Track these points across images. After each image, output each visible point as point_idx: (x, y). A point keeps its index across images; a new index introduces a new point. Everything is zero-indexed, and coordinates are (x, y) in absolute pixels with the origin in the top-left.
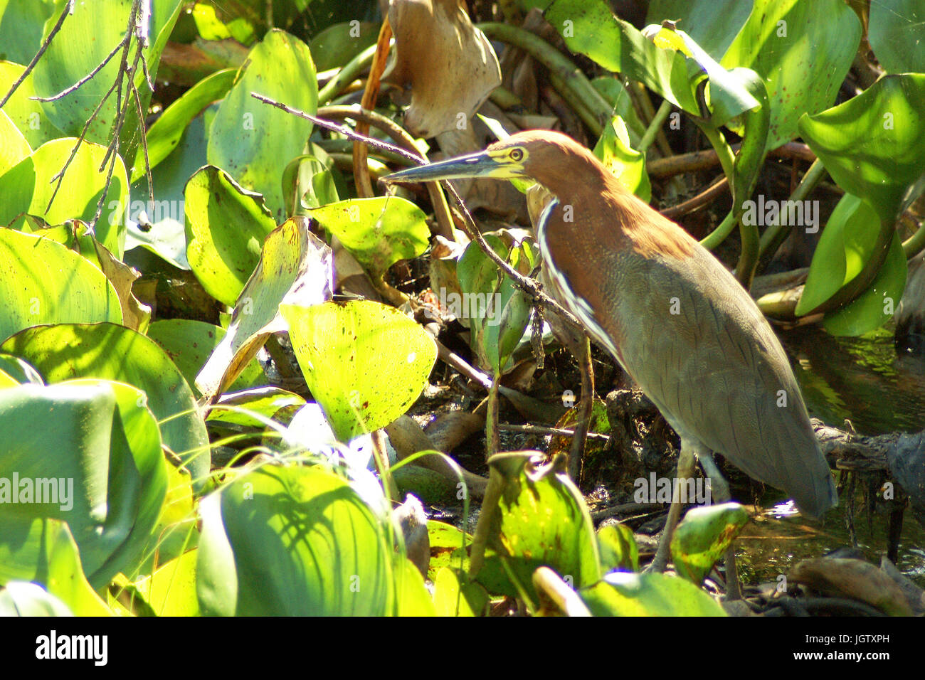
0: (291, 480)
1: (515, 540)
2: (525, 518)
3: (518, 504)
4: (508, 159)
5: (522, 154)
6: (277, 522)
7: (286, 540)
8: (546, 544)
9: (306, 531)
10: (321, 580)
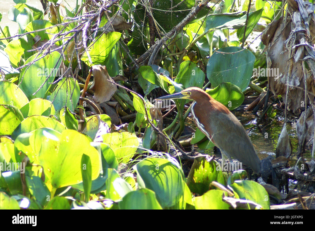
0: (155, 161)
1: (196, 178)
2: (199, 173)
3: (199, 169)
4: (186, 94)
5: (190, 93)
6: (151, 172)
7: (153, 176)
8: (204, 179)
9: (159, 173)
10: (163, 185)
